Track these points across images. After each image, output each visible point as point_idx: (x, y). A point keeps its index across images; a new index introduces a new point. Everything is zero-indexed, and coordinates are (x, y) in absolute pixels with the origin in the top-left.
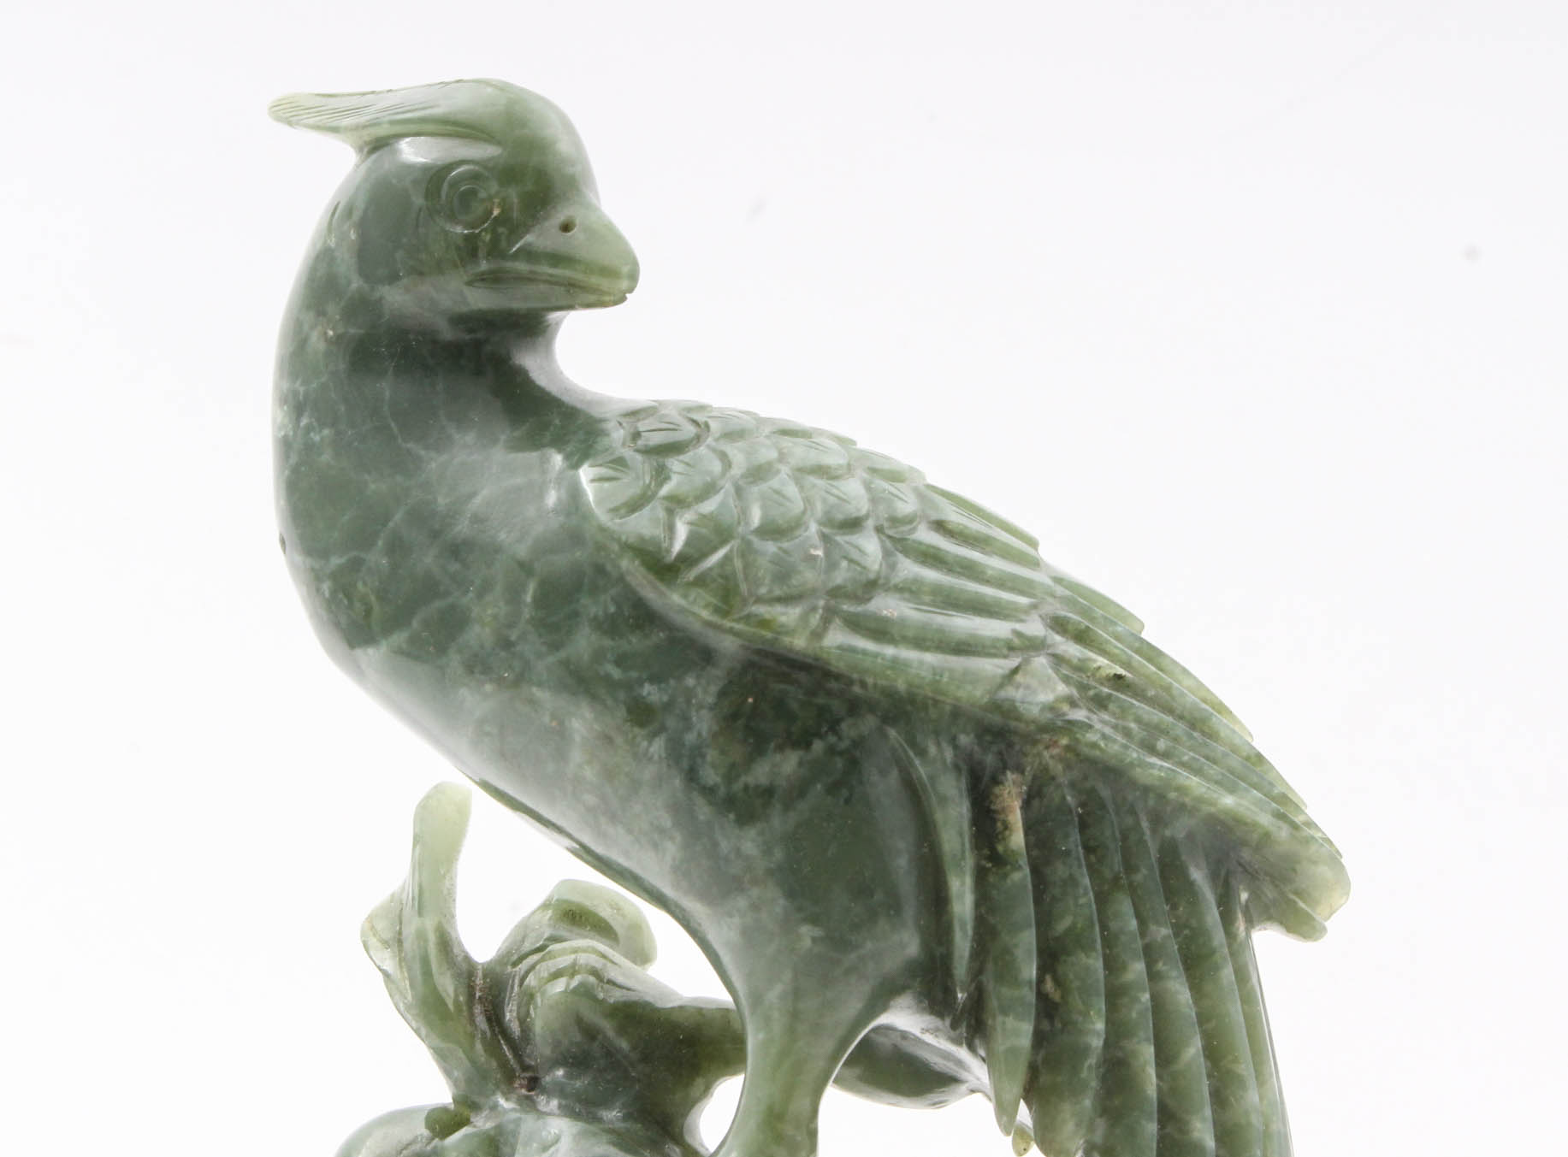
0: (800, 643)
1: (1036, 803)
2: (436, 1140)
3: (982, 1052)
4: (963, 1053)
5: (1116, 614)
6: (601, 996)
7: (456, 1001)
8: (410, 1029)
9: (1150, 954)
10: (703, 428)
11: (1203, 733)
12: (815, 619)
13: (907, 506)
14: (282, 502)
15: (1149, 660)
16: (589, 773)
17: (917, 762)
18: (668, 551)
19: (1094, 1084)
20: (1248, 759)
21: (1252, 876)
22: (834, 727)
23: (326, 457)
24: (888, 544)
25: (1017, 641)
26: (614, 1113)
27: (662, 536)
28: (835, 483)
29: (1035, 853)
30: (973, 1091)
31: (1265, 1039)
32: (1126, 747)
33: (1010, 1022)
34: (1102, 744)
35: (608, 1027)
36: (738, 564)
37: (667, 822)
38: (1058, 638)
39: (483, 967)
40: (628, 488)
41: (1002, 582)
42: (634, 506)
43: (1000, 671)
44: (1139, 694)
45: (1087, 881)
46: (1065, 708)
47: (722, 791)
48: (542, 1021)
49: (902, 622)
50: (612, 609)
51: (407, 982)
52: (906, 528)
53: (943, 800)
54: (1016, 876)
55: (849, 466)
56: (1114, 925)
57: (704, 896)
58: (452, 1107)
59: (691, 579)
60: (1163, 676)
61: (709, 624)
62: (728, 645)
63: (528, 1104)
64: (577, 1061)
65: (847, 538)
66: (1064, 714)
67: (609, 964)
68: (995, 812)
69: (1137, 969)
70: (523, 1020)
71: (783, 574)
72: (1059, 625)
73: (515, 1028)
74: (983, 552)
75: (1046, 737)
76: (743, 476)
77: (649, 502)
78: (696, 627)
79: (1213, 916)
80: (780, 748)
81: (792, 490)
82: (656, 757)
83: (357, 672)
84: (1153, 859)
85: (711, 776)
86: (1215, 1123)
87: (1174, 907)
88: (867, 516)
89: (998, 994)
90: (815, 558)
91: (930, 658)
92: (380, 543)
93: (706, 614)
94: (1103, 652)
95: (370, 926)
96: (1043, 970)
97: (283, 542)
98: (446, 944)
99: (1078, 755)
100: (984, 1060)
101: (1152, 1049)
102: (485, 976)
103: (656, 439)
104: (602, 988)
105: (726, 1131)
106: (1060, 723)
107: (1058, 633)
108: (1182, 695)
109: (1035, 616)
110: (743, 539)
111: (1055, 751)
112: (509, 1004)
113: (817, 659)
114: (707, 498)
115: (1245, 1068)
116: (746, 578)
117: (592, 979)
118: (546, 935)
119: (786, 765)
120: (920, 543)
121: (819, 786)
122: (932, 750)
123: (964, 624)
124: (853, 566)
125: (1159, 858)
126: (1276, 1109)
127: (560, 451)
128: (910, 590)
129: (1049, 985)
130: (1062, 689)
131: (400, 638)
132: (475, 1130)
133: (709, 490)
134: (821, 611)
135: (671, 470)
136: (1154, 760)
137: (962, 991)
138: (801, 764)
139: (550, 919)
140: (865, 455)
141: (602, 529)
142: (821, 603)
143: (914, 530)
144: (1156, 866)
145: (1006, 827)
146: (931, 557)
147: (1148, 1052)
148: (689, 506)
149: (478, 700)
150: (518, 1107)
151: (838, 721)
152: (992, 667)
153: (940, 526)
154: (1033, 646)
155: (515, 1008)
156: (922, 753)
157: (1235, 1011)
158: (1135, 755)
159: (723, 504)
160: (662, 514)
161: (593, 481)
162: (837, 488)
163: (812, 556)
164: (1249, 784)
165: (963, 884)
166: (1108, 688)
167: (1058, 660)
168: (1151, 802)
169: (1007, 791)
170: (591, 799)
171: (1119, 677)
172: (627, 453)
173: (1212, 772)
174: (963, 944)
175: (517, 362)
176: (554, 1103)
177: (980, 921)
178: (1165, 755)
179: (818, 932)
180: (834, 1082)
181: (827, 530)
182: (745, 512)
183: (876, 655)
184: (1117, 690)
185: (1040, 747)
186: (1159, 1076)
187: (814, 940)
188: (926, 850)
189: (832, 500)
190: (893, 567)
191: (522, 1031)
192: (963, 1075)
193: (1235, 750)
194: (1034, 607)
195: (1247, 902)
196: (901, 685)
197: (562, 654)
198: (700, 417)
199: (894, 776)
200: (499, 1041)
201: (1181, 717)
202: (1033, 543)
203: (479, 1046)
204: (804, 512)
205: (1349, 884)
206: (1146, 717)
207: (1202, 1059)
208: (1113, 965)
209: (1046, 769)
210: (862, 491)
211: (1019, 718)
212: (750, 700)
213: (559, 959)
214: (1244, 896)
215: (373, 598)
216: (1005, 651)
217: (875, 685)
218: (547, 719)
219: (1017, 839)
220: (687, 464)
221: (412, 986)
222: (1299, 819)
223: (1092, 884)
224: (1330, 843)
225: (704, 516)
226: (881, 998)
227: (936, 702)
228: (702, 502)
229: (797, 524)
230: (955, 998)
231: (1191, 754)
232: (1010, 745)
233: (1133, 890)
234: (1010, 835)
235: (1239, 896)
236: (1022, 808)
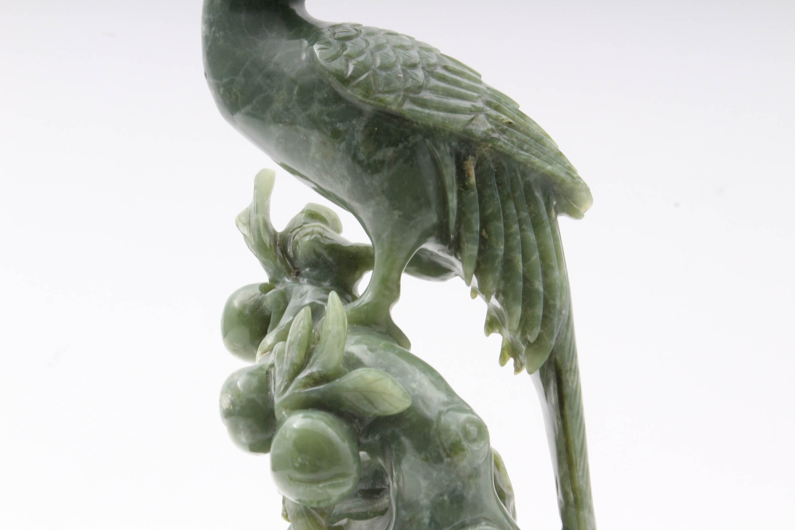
0: (394, 108)
1: (480, 168)
2: (263, 295)
3: (460, 258)
4: (453, 259)
5: (508, 101)
6: (322, 242)
7: (270, 245)
8: (253, 255)
9: (520, 222)
10: (359, 32)
11: (540, 144)
12: (400, 99)
13: (434, 60)
14: (205, 60)
15: (521, 117)
16: (317, 156)
17: (437, 152)
18: (346, 74)
19: (500, 268)
20: (557, 154)
21: (558, 196)
22: (406, 138)
23: (221, 42)
24: (427, 73)
25: (473, 109)
26: (327, 283)
27: (344, 69)
28: (407, 51)
29: (479, 185)
30: (456, 275)
31: (561, 253)
32: (512, 147)
33: (470, 246)
34: (504, 146)
35: (325, 253)
36: (372, 79)
37: (346, 173)
38: (488, 108)
39: (280, 234)
40: (331, 51)
41: (468, 88)
42: (334, 58)
43: (467, 119)
44: (518, 129)
45: (498, 196)
46: (491, 133)
47: (366, 162)
48: (301, 251)
49: (432, 101)
50: (326, 96)
51: (252, 238)
52: (433, 68)
53: (446, 166)
54: (472, 194)
55: (412, 46)
56: (507, 212)
57: (359, 200)
58: (269, 283)
59: (355, 84)
60: (526, 123)
61: (361, 101)
62: (368, 109)
63: (296, 281)
64: (314, 265)
65: (412, 71)
66: (490, 135)
67: (325, 231)
68: (464, 170)
69: (516, 227)
70: (294, 251)
71: (388, 83)
72: (488, 104)
73: (291, 254)
74: (461, 77)
75: (484, 143)
76: (373, 48)
77: (339, 57)
78: (356, 102)
79: (543, 209)
80: (387, 146)
81: (391, 53)
82: (342, 150)
83: (233, 122)
84: (522, 189)
85: (362, 157)
86: (543, 282)
87: (529, 206)
88: (419, 63)
89: (465, 236)
90: (400, 77)
91: (442, 114)
92: (241, 73)
93: (360, 97)
94: (505, 114)
95: (239, 218)
96: (481, 228)
97: (206, 75)
98: (266, 225)
99: (495, 150)
100: (460, 261)
101: (521, 256)
102: (280, 237)
103: (342, 35)
104: (323, 239)
105: (367, 286)
106: (488, 138)
107: (488, 106)
108: (533, 130)
109: (480, 100)
110: (373, 70)
111: (487, 149)
112: (289, 245)
113: (400, 114)
114: (361, 55)
115: (554, 263)
116: (375, 84)
117: (319, 236)
118: (303, 222)
119: (389, 153)
120: (438, 73)
121: (401, 160)
122: (442, 147)
123: (454, 102)
124: (413, 80)
125: (524, 188)
126: (565, 278)
127: (306, 39)
128: (435, 90)
129: (484, 233)
130: (489, 126)
131: (248, 108)
132: (277, 290)
133: (361, 53)
134: (402, 96)
135: (347, 46)
136: (522, 152)
137: (452, 235)
138: (394, 152)
139: (304, 217)
140: (418, 43)
141: (322, 67)
142: (402, 93)
143: (436, 69)
144: (523, 191)
145: (469, 175)
146: (442, 78)
147: (519, 257)
148: (354, 58)
149: (276, 130)
150: (292, 282)
151: (408, 137)
152: (465, 118)
153: (446, 68)
154: (479, 111)
155: (291, 247)
156: (438, 148)
157: (551, 243)
158: (515, 150)
159: (366, 58)
160: (344, 61)
161: (319, 49)
162: (408, 53)
163: (398, 76)
164: (557, 162)
165: (453, 196)
166: (506, 126)
167: (488, 116)
168: (521, 168)
169: (469, 163)
170: (318, 166)
171: (510, 123)
172: (331, 40)
173: (543, 157)
174: (453, 218)
175: (291, 8)
176: (306, 280)
177: (459, 209)
178: (527, 151)
179: (401, 213)
180: (404, 271)
181: (404, 68)
182: (374, 61)
183: (422, 112)
184: (509, 127)
185: (481, 147)
186: (523, 266)
187: (399, 216)
188: (440, 184)
189: (406, 57)
190: (428, 81)
191: (294, 255)
192: (453, 268)
193: (552, 150)
194: (480, 97)
195: (555, 205)
196: (431, 124)
197: (308, 113)
198: (358, 28)
199: (428, 156)
200: (285, 259)
201: (532, 138)
202: (480, 76)
203: (278, 261)
204: (396, 61)
205: (592, 200)
206: (519, 137)
207: (539, 260)
208: (507, 226)
209: (483, 155)
210: (417, 55)
211: (474, 136)
212: (376, 129)
213: (307, 230)
214: (555, 203)
215: (238, 93)
216: (469, 112)
217: (421, 124)
218: (302, 137)
219: (473, 180)
220: (354, 44)
221: (254, 239)
222: (575, 176)
223: (499, 196)
224: (586, 185)
225: (360, 62)
226: (423, 238)
227: (444, 130)
228: (359, 57)
229: (393, 65)
230: (450, 237)
231: (536, 151)
232: (471, 146)
233: (514, 199)
234: (470, 178)
235: (553, 202)
236: (474, 169)
